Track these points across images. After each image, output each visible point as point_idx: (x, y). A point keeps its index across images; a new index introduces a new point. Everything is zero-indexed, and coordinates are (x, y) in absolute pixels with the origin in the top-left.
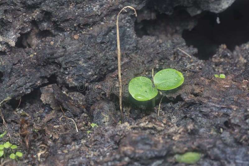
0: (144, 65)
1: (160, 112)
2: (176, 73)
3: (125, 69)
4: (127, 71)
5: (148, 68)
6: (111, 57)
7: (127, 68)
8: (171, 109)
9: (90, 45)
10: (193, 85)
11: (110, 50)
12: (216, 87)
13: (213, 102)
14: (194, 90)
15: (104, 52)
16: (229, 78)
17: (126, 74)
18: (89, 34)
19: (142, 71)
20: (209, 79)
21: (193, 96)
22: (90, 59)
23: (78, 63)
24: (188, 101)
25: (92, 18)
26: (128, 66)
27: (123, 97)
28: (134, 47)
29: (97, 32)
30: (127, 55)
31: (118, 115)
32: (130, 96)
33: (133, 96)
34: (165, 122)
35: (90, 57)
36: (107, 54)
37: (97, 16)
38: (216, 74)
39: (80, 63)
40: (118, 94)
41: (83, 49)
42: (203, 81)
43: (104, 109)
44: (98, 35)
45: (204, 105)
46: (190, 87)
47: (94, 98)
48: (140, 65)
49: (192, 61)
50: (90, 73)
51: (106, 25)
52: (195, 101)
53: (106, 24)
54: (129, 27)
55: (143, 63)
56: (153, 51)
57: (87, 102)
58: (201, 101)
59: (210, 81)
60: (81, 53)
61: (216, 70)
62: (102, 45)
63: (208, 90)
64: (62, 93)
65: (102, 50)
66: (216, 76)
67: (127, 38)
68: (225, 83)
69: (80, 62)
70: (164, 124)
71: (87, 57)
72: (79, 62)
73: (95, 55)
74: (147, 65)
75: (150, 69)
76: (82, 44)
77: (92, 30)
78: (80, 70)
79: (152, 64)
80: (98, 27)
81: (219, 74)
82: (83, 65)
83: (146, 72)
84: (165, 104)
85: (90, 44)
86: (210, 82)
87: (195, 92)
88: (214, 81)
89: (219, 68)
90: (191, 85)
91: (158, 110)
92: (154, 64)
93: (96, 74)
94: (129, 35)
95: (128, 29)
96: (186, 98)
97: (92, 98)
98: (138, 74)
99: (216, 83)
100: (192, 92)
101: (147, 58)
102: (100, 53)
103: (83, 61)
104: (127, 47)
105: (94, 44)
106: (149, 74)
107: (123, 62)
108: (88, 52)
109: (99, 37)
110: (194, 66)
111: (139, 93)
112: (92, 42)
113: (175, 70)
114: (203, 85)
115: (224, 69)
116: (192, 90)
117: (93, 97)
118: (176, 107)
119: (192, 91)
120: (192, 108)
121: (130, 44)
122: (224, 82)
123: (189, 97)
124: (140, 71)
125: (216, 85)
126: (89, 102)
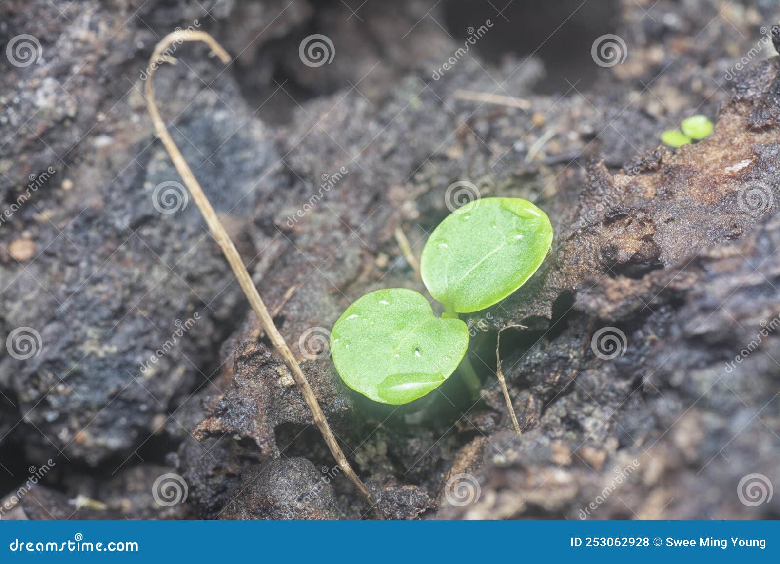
0: (354, 235)
1: (513, 400)
2: (504, 209)
3: (286, 289)
4: (294, 294)
5: (376, 233)
6: (204, 262)
7: (292, 280)
8: (556, 369)
9: (94, 258)
10: (600, 229)
11: (186, 236)
12: (696, 191)
13: (729, 273)
14: (614, 249)
15: (164, 259)
16: (732, 126)
17: (301, 309)
18: (71, 214)
19: (358, 262)
20: (653, 170)
21: (625, 282)
22: (120, 313)
23: (81, 353)
24: (616, 311)
25: (51, 142)
26: (290, 268)
27: (334, 419)
28: (277, 174)
29: (99, 190)
30: (268, 227)
31: (346, 495)
32: (359, 399)
33: (372, 394)
34: (563, 458)
35: (115, 305)
36: (183, 260)
37: (68, 123)
38: (664, 129)
39: (87, 353)
40: (304, 414)
41: (76, 289)
42: (628, 189)
43: (278, 504)
44: (107, 200)
45: (695, 306)
46: (591, 242)
47: (213, 476)
48: (336, 241)
49: (539, 118)
50: (148, 372)
51: (123, 141)
52: (646, 300)
53: (120, 136)
54: (219, 106)
55: (346, 226)
56: (365, 153)
57: (194, 502)
58: (673, 291)
59: (657, 176)
60: (71, 307)
61: (654, 109)
62: (146, 231)
63: (672, 220)
64: (73, 507)
65: (153, 253)
66: (671, 138)
67: (233, 150)
68: (725, 158)
69: (88, 348)
70: (567, 468)
71: (106, 312)
72: (81, 348)
73: (135, 288)
74: (367, 228)
75: (387, 237)
76: (62, 270)
77: (73, 189)
78: (103, 380)
79: (384, 215)
80: (91, 164)
81: (676, 121)
82: (106, 353)
83: (375, 255)
84: (520, 356)
85: (92, 252)
86: (663, 181)
87: (623, 255)
88: (678, 168)
89: (659, 98)
90: (593, 233)
91: (501, 394)
92: (395, 209)
93: (173, 363)
94: (235, 137)
95: (220, 116)
96: (599, 307)
97: (208, 477)
98: (348, 283)
99: (690, 173)
100: (609, 259)
101: (352, 200)
102: (150, 269)
103: (96, 337)
104: (249, 188)
105: (110, 245)
106: (392, 258)
107: (263, 265)
108: (101, 287)
109: (116, 209)
110: (557, 137)
111: (393, 370)
112: (96, 244)
113: (493, 203)
114: (643, 210)
115: (684, 88)
116: (604, 252)
117: (210, 473)
118: (570, 347)
119: (609, 255)
120: (646, 334)
121: (257, 172)
122: (720, 155)
123: (614, 296)
124: (350, 265)
125: (691, 185)
126: (202, 501)
